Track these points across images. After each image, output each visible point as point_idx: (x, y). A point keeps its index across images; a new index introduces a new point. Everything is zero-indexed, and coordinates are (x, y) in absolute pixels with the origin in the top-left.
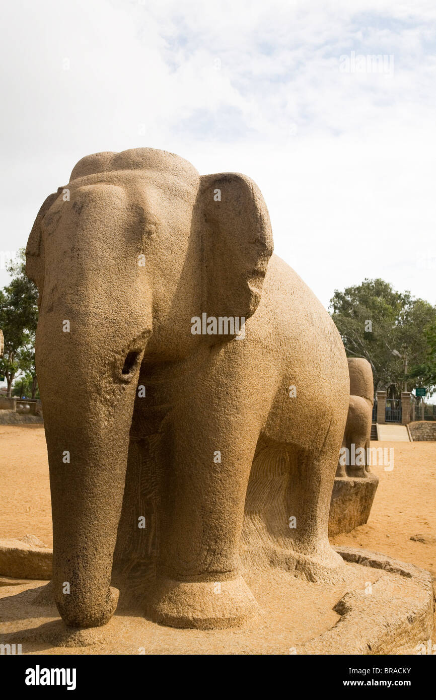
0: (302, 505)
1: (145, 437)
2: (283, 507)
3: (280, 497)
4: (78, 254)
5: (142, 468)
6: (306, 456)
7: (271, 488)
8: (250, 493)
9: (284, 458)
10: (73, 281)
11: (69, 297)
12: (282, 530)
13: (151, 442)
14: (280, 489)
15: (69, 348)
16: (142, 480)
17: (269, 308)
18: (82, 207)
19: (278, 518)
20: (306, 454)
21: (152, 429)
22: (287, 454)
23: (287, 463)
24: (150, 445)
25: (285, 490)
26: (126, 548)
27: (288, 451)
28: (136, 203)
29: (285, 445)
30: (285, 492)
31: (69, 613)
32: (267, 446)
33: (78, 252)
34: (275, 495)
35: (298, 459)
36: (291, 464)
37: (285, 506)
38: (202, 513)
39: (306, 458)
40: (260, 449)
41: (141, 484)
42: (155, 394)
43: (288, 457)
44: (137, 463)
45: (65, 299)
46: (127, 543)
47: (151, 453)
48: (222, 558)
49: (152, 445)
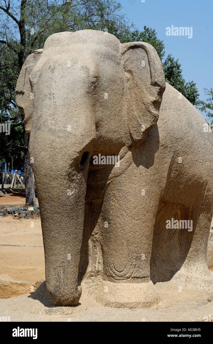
0: (189, 243)
1: (92, 201)
2: (177, 244)
3: (176, 238)
4: (54, 97)
5: (91, 219)
6: (191, 211)
7: (169, 232)
8: (156, 235)
9: (177, 213)
10: (52, 112)
11: (49, 122)
12: (177, 259)
13: (96, 204)
14: (175, 233)
15: (51, 151)
16: (91, 226)
17: (165, 121)
18: (54, 68)
19: (174, 250)
20: (190, 210)
21: (96, 196)
22: (179, 211)
23: (179, 216)
24: (95, 205)
25: (178, 233)
26: (83, 266)
27: (179, 209)
28: (85, 65)
29: (177, 205)
30: (179, 234)
31: (56, 298)
32: (166, 205)
33: (53, 96)
34: (172, 236)
35: (186, 213)
36: (182, 216)
37: (178, 244)
38: (128, 244)
39: (191, 213)
40: (161, 207)
41: (90, 229)
42: (98, 175)
43: (180, 212)
44: (87, 216)
45: (47, 123)
46: (84, 263)
47: (96, 210)
48: (140, 269)
49: (96, 205)
